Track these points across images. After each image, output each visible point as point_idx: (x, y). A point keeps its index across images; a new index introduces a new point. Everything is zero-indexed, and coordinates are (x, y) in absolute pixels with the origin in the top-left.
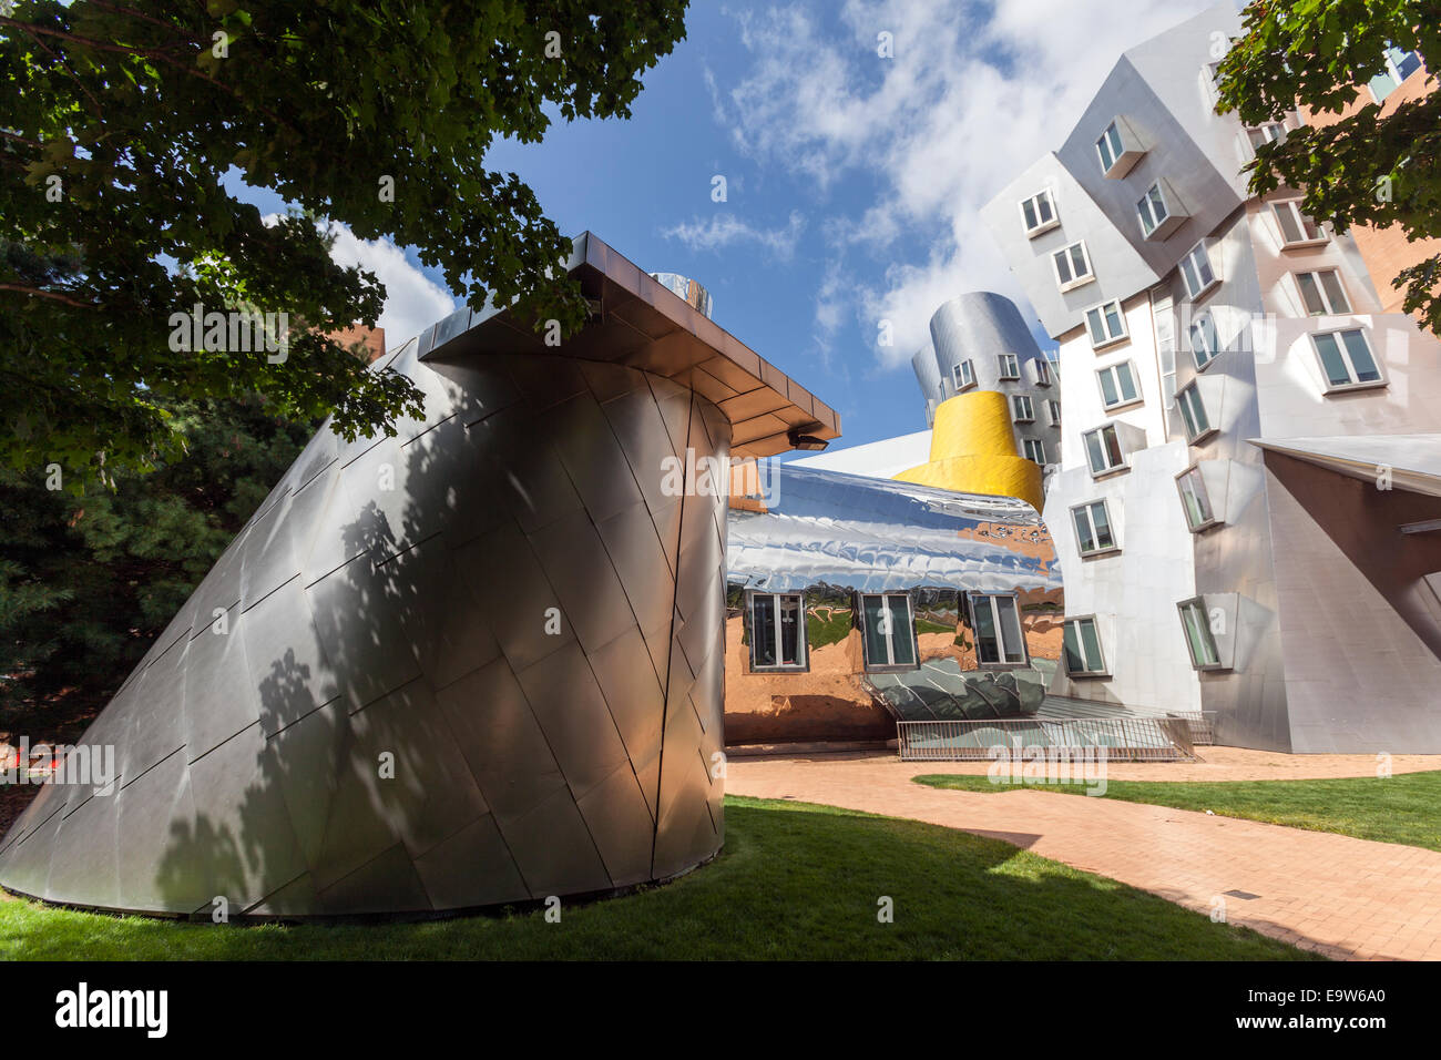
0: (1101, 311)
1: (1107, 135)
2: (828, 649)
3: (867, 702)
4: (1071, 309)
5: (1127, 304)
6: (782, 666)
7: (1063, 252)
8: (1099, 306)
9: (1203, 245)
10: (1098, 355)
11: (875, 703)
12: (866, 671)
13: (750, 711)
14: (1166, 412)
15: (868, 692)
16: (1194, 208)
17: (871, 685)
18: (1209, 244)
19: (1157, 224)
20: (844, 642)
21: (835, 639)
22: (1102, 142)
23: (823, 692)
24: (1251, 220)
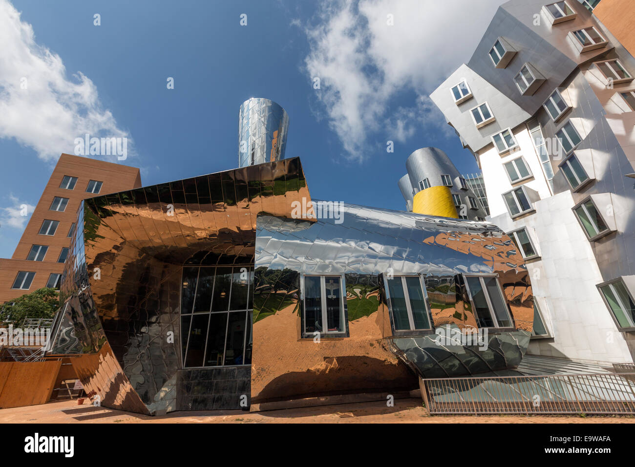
0: (501, 135)
1: (495, 48)
2: (364, 320)
3: (395, 362)
4: (484, 137)
5: (515, 130)
6: (327, 332)
7: (477, 109)
8: (500, 132)
9: (558, 91)
10: (502, 158)
11: (400, 362)
12: (394, 336)
13: (305, 370)
14: (548, 182)
15: (393, 353)
16: (547, 75)
17: (396, 347)
18: (561, 91)
19: (528, 85)
20: (374, 315)
21: (367, 313)
22: (492, 52)
23: (361, 353)
24: (584, 73)
